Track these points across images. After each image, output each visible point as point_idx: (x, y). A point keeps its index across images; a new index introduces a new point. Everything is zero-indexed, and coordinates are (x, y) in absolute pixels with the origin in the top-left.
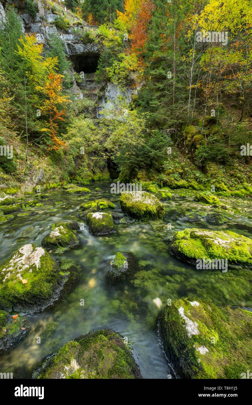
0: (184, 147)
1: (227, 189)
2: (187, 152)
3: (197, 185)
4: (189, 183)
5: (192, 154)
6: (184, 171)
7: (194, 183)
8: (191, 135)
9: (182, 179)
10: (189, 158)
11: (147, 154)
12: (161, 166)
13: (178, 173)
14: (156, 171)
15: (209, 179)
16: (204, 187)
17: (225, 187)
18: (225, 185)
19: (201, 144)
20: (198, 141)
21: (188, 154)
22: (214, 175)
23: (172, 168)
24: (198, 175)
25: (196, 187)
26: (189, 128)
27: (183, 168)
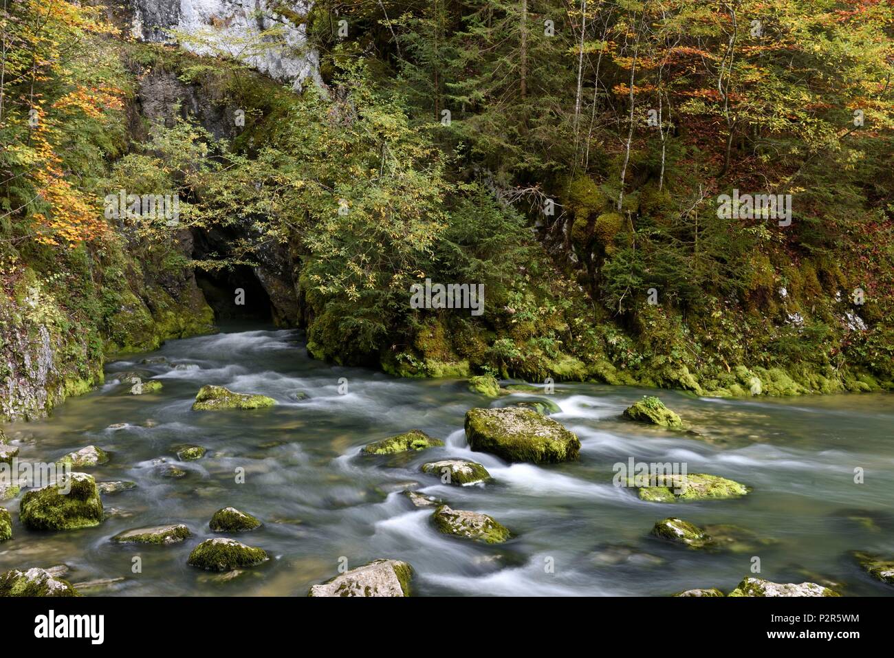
0: (561, 241)
1: (697, 386)
2: (574, 259)
3: (613, 373)
4: (587, 365)
5: (591, 271)
6: (570, 325)
7: (604, 366)
8: (586, 209)
9: (569, 352)
10: (581, 281)
11: (449, 269)
12: (500, 310)
13: (552, 334)
14: (479, 326)
15: (648, 353)
16: (634, 377)
17: (692, 380)
18: (692, 371)
19: (617, 243)
20: (610, 234)
21: (578, 266)
22: (660, 342)
23: (535, 319)
24: (613, 341)
25: (610, 377)
26: (579, 184)
27: (567, 316)
